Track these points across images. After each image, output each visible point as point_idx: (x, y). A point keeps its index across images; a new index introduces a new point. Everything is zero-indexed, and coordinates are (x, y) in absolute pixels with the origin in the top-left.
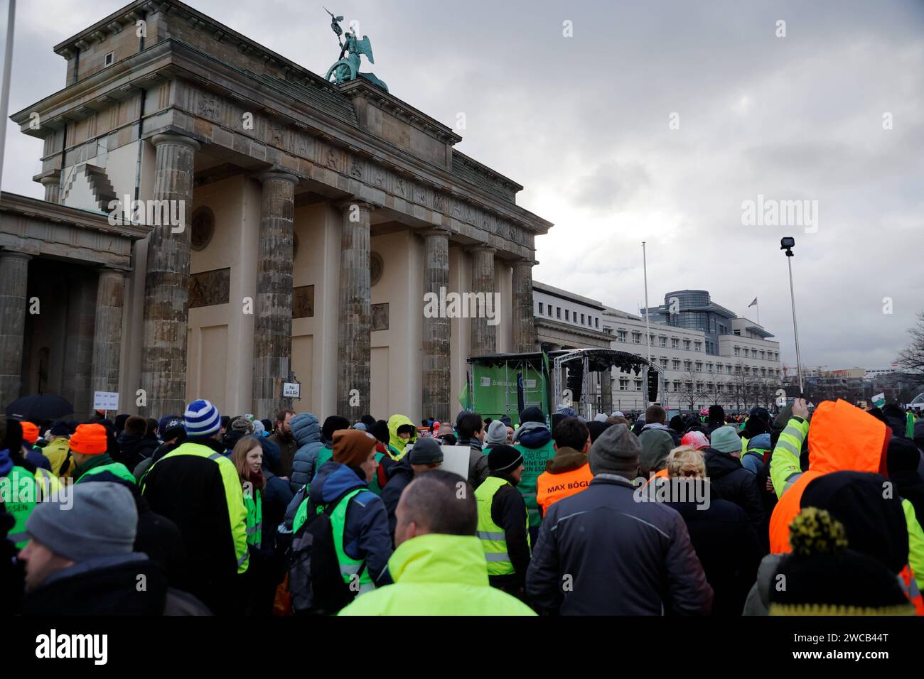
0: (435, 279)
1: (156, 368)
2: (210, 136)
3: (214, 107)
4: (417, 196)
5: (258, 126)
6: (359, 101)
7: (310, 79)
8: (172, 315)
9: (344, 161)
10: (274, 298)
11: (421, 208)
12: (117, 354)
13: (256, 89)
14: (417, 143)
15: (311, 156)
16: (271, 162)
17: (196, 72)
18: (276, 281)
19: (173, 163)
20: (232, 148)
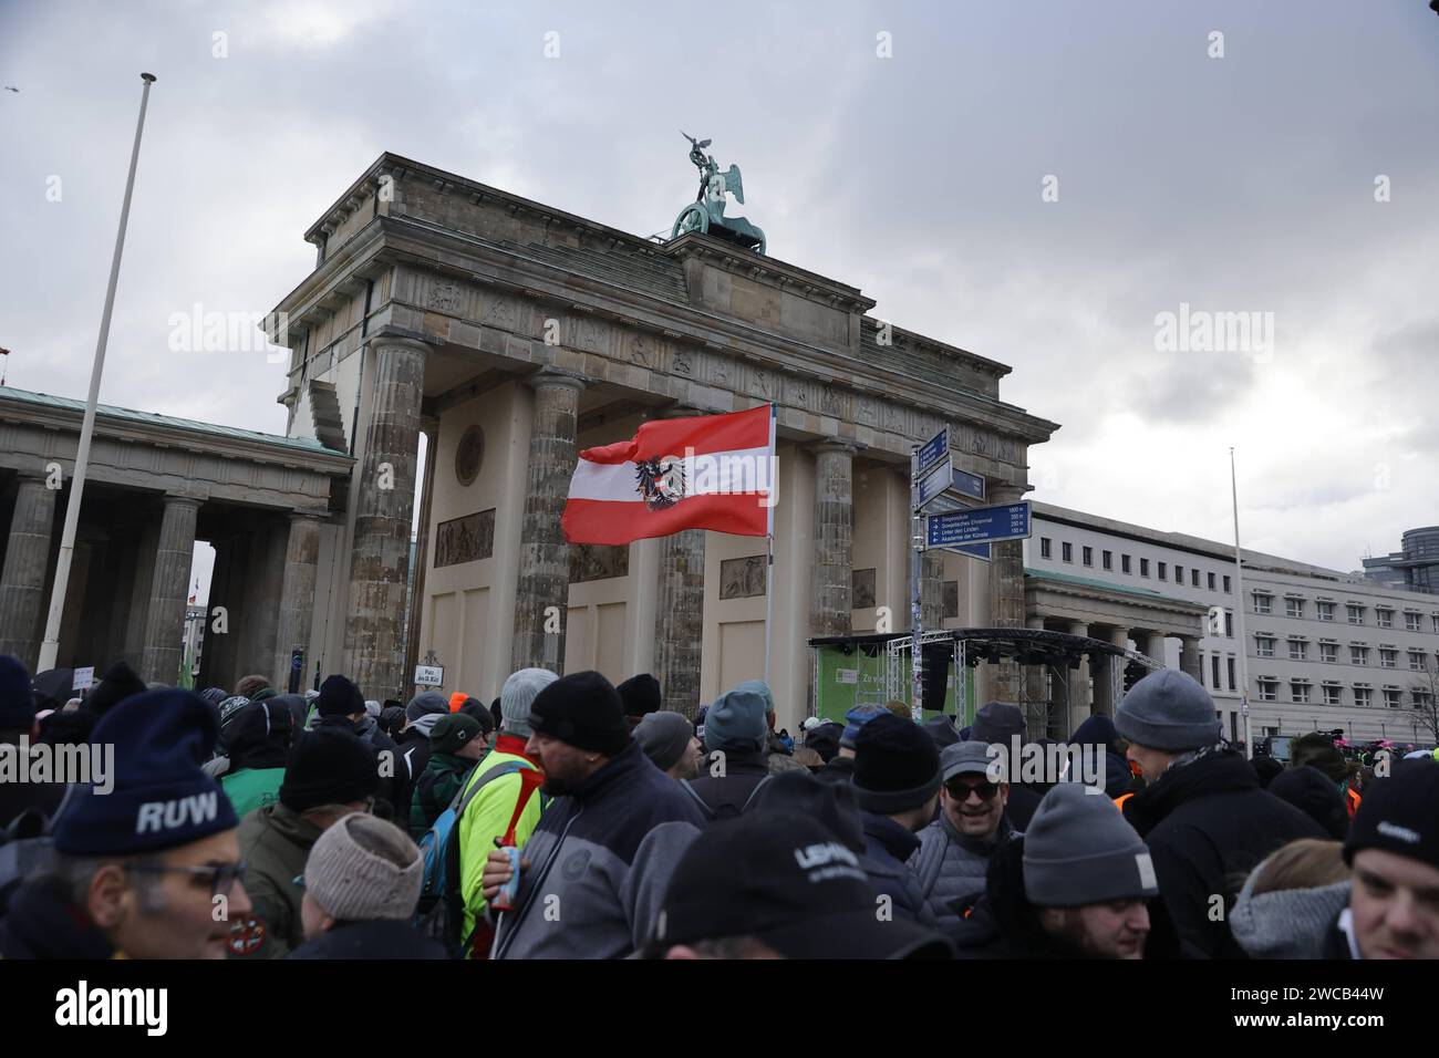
0: (827, 518)
1: (358, 644)
2: (446, 333)
3: (452, 296)
4: (792, 394)
5: (519, 315)
6: (691, 264)
7: (617, 240)
8: (381, 575)
9: (660, 351)
10: (539, 551)
11: (799, 413)
12: (305, 624)
13: (510, 266)
14: (795, 313)
15: (605, 349)
16: (539, 362)
17: (420, 253)
18: (544, 527)
19: (391, 374)
20: (478, 347)
